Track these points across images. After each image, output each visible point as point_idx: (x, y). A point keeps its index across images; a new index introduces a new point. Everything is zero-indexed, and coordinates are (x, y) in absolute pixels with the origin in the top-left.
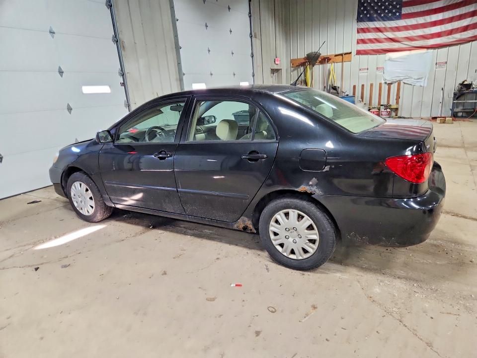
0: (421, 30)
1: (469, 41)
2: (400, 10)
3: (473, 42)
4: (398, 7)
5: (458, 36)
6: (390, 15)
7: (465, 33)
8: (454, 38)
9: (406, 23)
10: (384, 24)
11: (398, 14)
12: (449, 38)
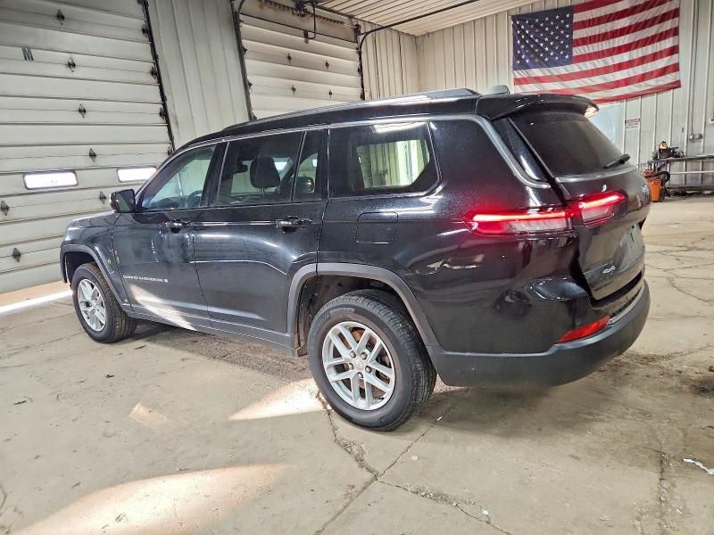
0: (601, 76)
1: (669, 89)
2: (570, 52)
3: (676, 90)
4: (567, 47)
5: (653, 83)
6: (557, 58)
7: (663, 77)
8: (647, 85)
9: (579, 68)
10: (549, 71)
11: (567, 57)
12: (640, 86)
